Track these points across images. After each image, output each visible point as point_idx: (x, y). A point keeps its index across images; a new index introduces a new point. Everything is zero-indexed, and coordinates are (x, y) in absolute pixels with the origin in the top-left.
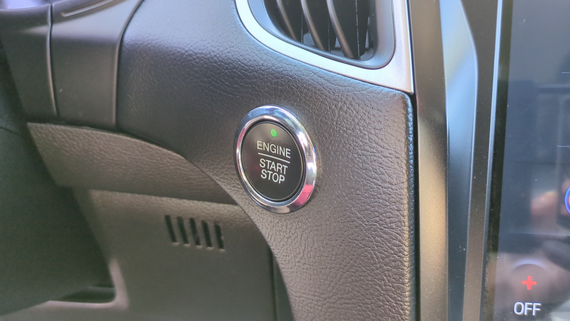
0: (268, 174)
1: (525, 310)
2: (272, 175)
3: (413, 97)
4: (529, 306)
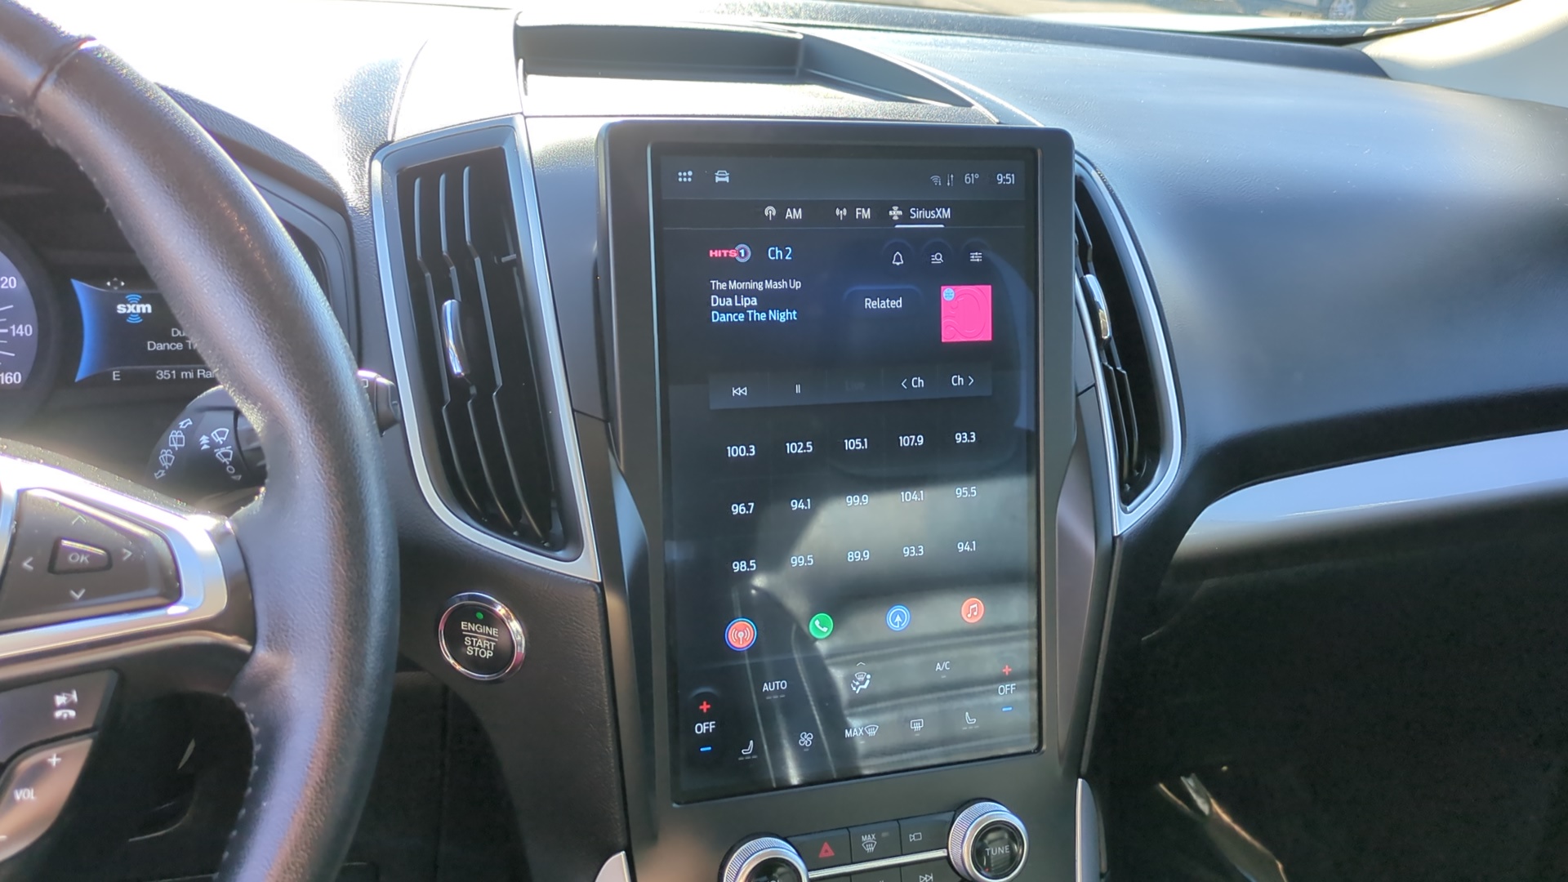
0: (474, 650)
1: (704, 728)
2: (478, 651)
3: (601, 585)
4: (706, 725)
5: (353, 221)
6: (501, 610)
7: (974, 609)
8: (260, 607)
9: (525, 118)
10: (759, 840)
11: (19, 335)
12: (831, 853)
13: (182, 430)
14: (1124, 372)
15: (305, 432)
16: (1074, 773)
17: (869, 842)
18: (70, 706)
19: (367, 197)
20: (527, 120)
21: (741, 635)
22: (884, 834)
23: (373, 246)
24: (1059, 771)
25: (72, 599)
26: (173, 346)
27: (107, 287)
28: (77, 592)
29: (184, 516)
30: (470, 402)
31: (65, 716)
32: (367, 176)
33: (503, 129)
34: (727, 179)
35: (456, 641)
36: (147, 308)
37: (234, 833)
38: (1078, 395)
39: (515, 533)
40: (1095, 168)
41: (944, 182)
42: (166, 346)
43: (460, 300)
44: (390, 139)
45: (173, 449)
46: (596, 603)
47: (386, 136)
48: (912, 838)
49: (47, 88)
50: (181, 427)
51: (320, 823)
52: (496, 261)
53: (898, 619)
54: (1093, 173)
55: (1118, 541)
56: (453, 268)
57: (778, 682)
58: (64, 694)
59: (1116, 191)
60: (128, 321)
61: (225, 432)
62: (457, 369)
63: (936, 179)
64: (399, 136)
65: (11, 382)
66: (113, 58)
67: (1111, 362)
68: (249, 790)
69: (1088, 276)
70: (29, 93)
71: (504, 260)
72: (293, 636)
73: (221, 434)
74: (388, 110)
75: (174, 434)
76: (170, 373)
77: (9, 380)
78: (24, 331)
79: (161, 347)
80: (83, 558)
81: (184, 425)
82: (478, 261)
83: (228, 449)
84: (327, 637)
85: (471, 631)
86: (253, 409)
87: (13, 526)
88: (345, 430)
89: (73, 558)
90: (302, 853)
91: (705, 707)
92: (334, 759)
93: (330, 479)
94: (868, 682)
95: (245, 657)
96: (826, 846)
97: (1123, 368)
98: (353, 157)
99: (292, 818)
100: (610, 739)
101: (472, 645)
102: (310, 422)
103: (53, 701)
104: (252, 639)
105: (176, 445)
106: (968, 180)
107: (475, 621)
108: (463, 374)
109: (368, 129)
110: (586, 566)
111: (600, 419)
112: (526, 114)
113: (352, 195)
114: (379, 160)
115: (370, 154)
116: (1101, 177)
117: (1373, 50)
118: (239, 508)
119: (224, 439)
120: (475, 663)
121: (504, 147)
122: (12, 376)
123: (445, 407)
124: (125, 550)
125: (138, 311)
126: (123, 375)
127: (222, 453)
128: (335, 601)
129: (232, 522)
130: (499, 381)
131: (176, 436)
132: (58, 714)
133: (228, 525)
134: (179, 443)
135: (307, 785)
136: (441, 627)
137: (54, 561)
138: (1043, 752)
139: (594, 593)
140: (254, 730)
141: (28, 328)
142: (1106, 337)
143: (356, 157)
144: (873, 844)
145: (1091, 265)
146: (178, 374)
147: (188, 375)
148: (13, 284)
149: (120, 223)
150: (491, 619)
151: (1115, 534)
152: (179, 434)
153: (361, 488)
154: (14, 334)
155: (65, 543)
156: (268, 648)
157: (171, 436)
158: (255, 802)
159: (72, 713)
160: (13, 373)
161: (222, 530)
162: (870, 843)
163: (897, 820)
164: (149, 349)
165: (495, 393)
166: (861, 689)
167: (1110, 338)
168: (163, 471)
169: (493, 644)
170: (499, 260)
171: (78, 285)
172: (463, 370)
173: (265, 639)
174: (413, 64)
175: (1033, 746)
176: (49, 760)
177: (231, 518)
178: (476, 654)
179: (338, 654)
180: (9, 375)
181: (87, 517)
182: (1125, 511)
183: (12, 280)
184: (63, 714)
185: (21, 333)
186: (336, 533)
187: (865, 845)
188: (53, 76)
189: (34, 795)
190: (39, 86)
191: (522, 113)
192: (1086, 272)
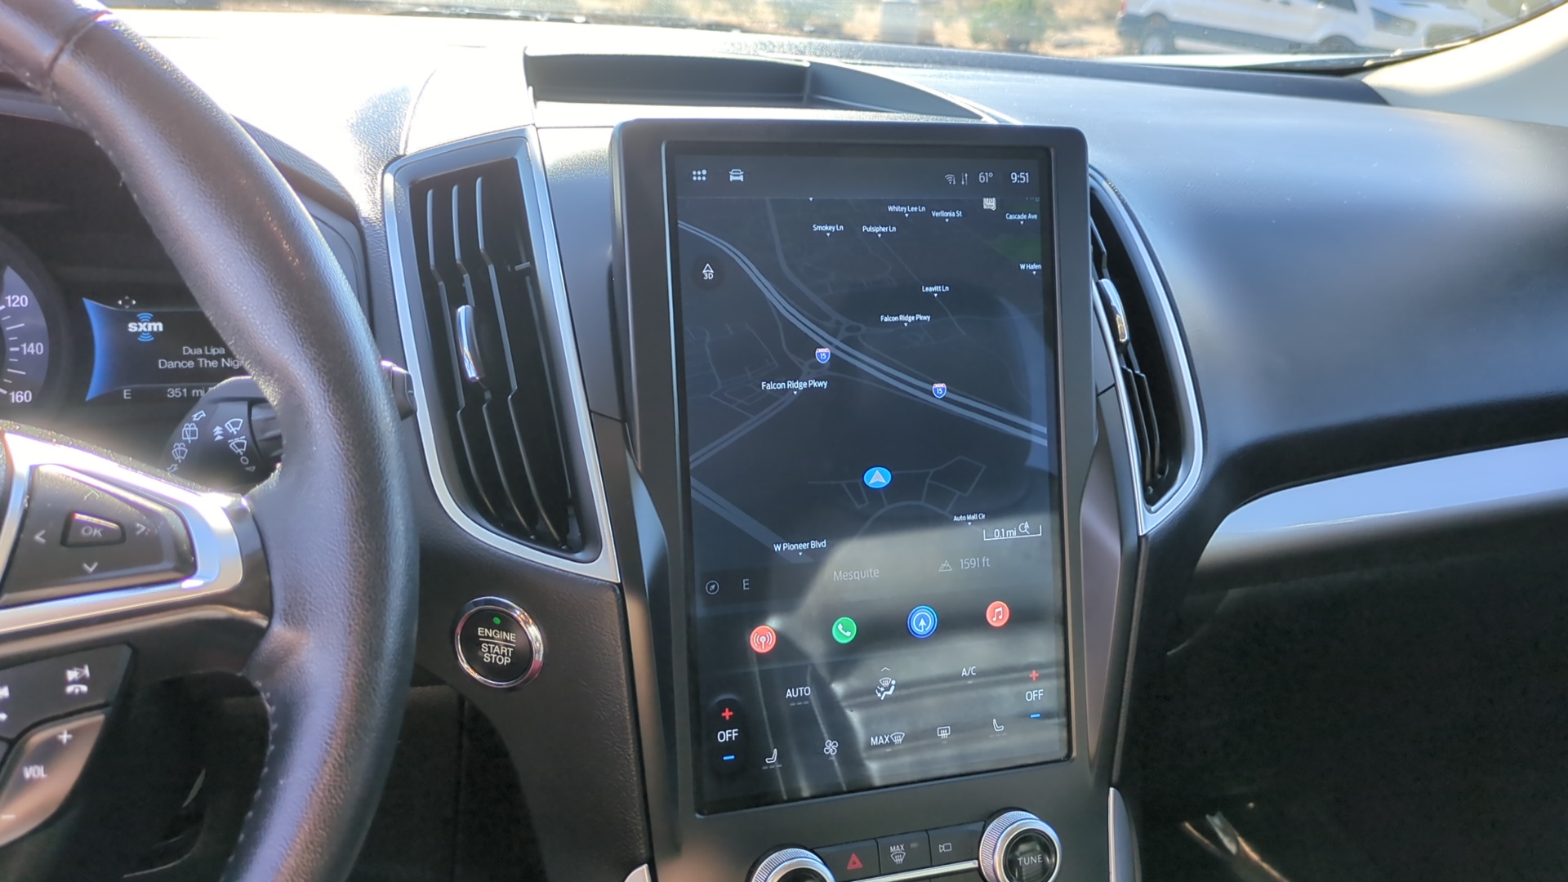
0: (491, 657)
1: (726, 736)
2: (496, 658)
3: (620, 585)
4: (729, 733)
5: (366, 231)
6: (518, 613)
7: (999, 613)
8: (277, 579)
9: (537, 129)
10: (785, 851)
11: (30, 353)
12: (859, 865)
13: (195, 422)
14: (1143, 375)
15: (323, 402)
16: (1104, 782)
17: (897, 852)
18: (82, 681)
19: (379, 208)
20: (539, 130)
21: (763, 639)
22: (914, 845)
23: (386, 255)
24: (1090, 778)
25: (85, 573)
26: (185, 364)
27: (118, 306)
28: (90, 566)
29: (198, 493)
30: (485, 406)
31: (77, 691)
32: (379, 188)
33: (516, 139)
34: (741, 178)
35: (473, 646)
36: (158, 327)
37: (250, 814)
38: (1098, 395)
39: (532, 537)
40: (1105, 179)
41: (958, 180)
42: (177, 364)
43: (474, 305)
44: (401, 153)
45: (186, 442)
46: (615, 605)
47: (398, 150)
48: (942, 848)
49: (64, 60)
50: (194, 419)
51: (339, 801)
52: (509, 269)
53: (922, 623)
54: (1104, 184)
55: (1143, 540)
56: (466, 276)
57: (801, 689)
58: (76, 669)
59: (1127, 200)
60: (139, 339)
61: (240, 422)
62: (472, 373)
63: (950, 178)
64: (411, 151)
65: (22, 400)
66: (130, 32)
67: (1130, 365)
68: (266, 770)
69: (1103, 281)
70: (46, 66)
71: (518, 268)
72: (311, 610)
73: (235, 424)
74: (400, 127)
75: (187, 427)
76: (181, 391)
77: (19, 399)
78: (35, 348)
79: (172, 365)
80: (97, 532)
81: (197, 417)
82: (491, 269)
83: (242, 439)
84: (345, 610)
85: (488, 637)
86: (270, 381)
87: (25, 501)
88: (364, 400)
89: (86, 531)
90: (321, 831)
91: (727, 714)
92: (353, 735)
93: (348, 449)
94: (893, 688)
95: (261, 633)
96: (854, 857)
97: (1142, 372)
98: (365, 171)
99: (310, 796)
100: (632, 746)
101: (489, 652)
102: (328, 391)
103: (64, 676)
104: (269, 613)
105: (189, 438)
106: (982, 179)
107: (491, 626)
108: (478, 378)
109: (380, 145)
110: (605, 567)
111: (616, 420)
112: (538, 126)
113: (366, 208)
114: (391, 172)
115: (383, 168)
116: (1112, 188)
117: (1373, 80)
118: (255, 486)
119: (238, 429)
120: (492, 670)
121: (516, 157)
122: (23, 395)
123: (459, 412)
124: (138, 525)
125: (150, 329)
126: (133, 393)
127: (236, 444)
128: (353, 573)
129: (248, 499)
130: (514, 386)
131: (190, 428)
132: (70, 689)
133: (244, 502)
134: (192, 436)
135: (325, 762)
136: (459, 631)
137: (66, 532)
138: (1073, 760)
139: (613, 594)
140: (270, 709)
141: (39, 347)
142: (1123, 340)
143: (368, 170)
144: (902, 855)
145: (1106, 271)
146: (189, 392)
147: (199, 393)
148: (24, 303)
149: (135, 196)
150: (509, 623)
151: (1141, 534)
152: (192, 426)
153: (380, 459)
154: (25, 353)
155: (78, 516)
156: (284, 621)
157: (184, 429)
158: (273, 780)
159: (84, 688)
160: (24, 391)
161: (238, 507)
162: (899, 854)
163: (926, 831)
164: (160, 367)
165: (510, 397)
166: (886, 695)
167: (1127, 342)
168: (176, 465)
169: (510, 650)
170: (513, 269)
171: (89, 304)
172: (478, 375)
173: (282, 612)
174: (424, 88)
175: (1062, 754)
176: (60, 737)
177: (246, 496)
178: (493, 661)
179: (357, 628)
180: (19, 394)
181: (101, 492)
182: (1149, 511)
183: (24, 299)
184: (75, 689)
185: (33, 351)
186: (354, 504)
187: (894, 856)
188: (70, 46)
189: (45, 772)
190: (55, 59)
191: (534, 125)
192: (1101, 276)
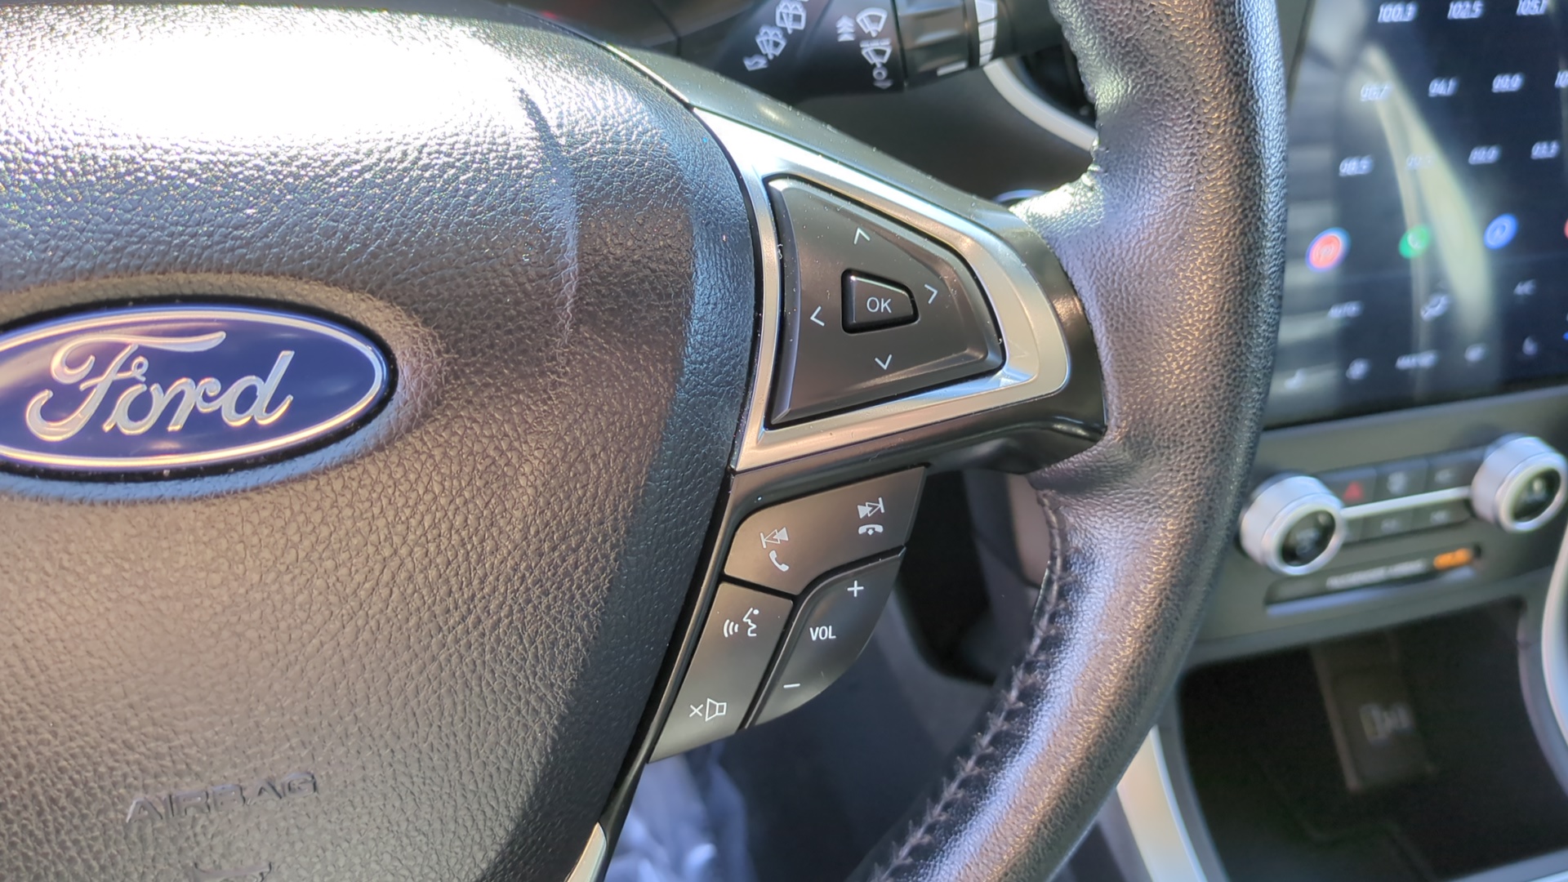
13: (801, 3)
17: (1397, 479)
18: (876, 518)
21: (1322, 252)
22: (1414, 471)
25: (879, 372)
28: (884, 361)
31: (870, 532)
45: (784, 30)
48: (1441, 475)
53: (1498, 232)
57: (1346, 307)
58: (868, 503)
61: (880, 15)
73: (875, 19)
80: (885, 304)
89: (871, 305)
94: (1440, 307)
96: (1355, 485)
103: (855, 513)
105: (789, 24)
119: (878, 27)
124: (927, 286)
127: (872, 50)
131: (788, 8)
132: (862, 530)
134: (794, 22)
137: (848, 309)
144: (1402, 484)
152: (796, 9)
155: (857, 280)
157: (781, 10)
159: (879, 529)
162: (1399, 484)
163: (1429, 456)
168: (762, 61)
176: (851, 590)
184: (868, 530)
187: (1392, 483)
189: (835, 630)
